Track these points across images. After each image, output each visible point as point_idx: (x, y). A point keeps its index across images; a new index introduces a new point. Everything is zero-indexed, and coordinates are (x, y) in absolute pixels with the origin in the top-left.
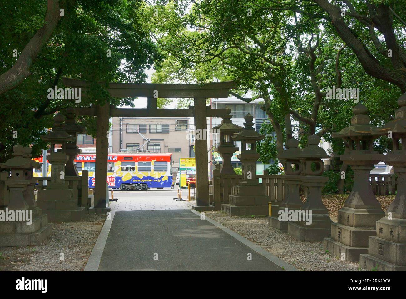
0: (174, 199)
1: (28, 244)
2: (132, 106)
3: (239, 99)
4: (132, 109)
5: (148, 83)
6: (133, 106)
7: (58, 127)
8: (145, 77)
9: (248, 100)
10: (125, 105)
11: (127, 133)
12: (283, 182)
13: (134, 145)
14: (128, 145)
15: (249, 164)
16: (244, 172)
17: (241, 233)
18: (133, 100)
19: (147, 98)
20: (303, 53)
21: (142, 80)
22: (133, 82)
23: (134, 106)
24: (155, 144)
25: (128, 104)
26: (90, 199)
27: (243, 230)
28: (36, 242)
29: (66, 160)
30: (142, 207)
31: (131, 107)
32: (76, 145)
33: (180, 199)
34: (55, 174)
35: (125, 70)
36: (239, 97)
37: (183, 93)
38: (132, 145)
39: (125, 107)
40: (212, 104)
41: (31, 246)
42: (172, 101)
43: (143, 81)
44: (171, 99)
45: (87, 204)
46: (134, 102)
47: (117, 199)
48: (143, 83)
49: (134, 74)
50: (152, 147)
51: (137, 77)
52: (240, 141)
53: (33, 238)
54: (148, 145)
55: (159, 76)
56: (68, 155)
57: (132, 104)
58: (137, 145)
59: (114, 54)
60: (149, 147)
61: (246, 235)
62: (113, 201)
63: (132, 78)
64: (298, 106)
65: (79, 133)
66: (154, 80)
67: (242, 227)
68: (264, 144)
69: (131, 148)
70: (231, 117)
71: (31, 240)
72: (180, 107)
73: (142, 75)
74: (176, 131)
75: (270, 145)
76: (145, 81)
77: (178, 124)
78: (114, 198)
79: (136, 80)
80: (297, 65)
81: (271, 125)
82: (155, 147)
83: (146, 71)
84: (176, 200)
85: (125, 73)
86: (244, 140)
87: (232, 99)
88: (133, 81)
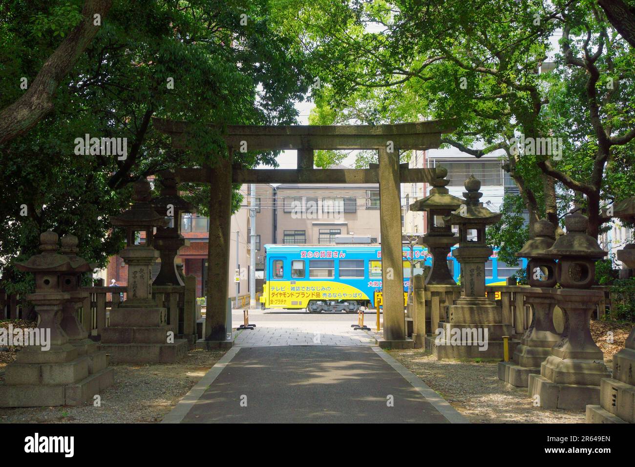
0: (353, 326)
1: (61, 403)
2: (275, 166)
3: (462, 151)
4: (275, 170)
5: (300, 124)
6: (275, 164)
7: (140, 202)
8: (295, 115)
9: (478, 154)
10: (263, 163)
11: (285, 212)
12: (525, 300)
13: (296, 233)
14: (286, 233)
15: (473, 266)
16: (463, 280)
17: (445, 391)
18: (276, 155)
19: (296, 151)
20: (578, 67)
21: (291, 120)
22: (275, 125)
23: (278, 166)
24: (331, 231)
25: (267, 162)
26: (200, 325)
27: (451, 385)
28: (74, 400)
29: (152, 258)
30: (289, 340)
31: (272, 168)
32: (179, 232)
33: (361, 327)
34: (135, 282)
35: (261, 104)
36: (462, 149)
37: (359, 141)
38: (293, 233)
39: (262, 166)
40: (427, 161)
41: (65, 406)
42: (345, 156)
43: (293, 122)
44: (343, 152)
45: (194, 333)
46: (278, 159)
47: (254, 326)
48: (293, 124)
49: (276, 110)
50: (328, 236)
51: (282, 115)
52: (458, 226)
53: (70, 393)
54: (320, 234)
55: (321, 113)
56: (158, 250)
57: (274, 162)
58: (301, 233)
59: (231, 74)
60: (321, 236)
61: (452, 395)
62: (245, 328)
63: (273, 118)
64: (568, 162)
65: (183, 212)
66: (313, 120)
67: (451, 379)
68: (508, 231)
69: (291, 238)
70: (447, 183)
71: (67, 396)
72: (361, 166)
73: (290, 113)
74: (368, 209)
75: (519, 231)
76: (296, 122)
77: (372, 198)
78: (250, 323)
79: (279, 120)
80: (569, 89)
81: (520, 198)
82: (331, 236)
83: (297, 105)
84: (355, 329)
85: (261, 108)
86: (464, 224)
87: (450, 152)
88: (276, 122)
